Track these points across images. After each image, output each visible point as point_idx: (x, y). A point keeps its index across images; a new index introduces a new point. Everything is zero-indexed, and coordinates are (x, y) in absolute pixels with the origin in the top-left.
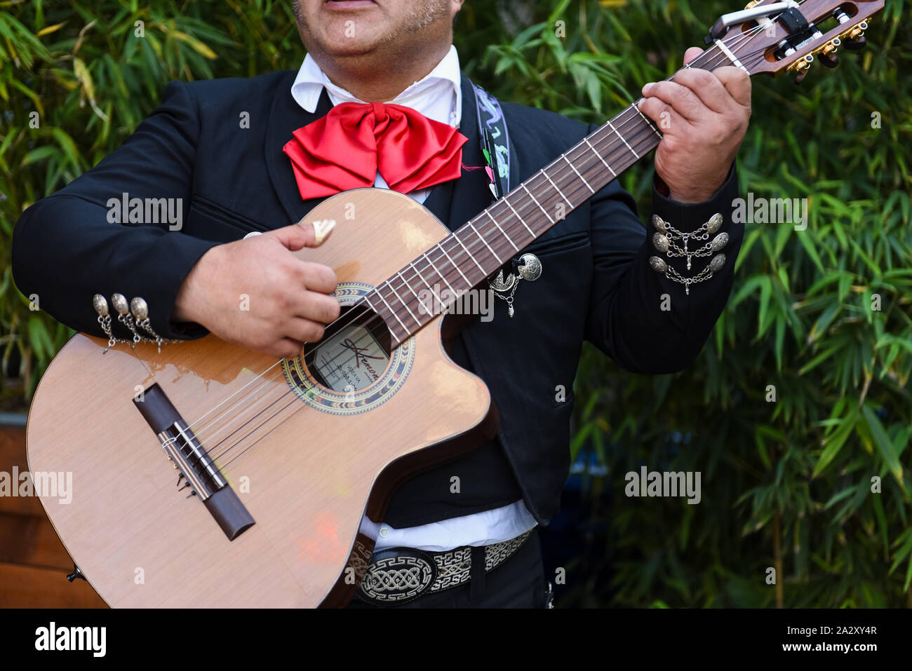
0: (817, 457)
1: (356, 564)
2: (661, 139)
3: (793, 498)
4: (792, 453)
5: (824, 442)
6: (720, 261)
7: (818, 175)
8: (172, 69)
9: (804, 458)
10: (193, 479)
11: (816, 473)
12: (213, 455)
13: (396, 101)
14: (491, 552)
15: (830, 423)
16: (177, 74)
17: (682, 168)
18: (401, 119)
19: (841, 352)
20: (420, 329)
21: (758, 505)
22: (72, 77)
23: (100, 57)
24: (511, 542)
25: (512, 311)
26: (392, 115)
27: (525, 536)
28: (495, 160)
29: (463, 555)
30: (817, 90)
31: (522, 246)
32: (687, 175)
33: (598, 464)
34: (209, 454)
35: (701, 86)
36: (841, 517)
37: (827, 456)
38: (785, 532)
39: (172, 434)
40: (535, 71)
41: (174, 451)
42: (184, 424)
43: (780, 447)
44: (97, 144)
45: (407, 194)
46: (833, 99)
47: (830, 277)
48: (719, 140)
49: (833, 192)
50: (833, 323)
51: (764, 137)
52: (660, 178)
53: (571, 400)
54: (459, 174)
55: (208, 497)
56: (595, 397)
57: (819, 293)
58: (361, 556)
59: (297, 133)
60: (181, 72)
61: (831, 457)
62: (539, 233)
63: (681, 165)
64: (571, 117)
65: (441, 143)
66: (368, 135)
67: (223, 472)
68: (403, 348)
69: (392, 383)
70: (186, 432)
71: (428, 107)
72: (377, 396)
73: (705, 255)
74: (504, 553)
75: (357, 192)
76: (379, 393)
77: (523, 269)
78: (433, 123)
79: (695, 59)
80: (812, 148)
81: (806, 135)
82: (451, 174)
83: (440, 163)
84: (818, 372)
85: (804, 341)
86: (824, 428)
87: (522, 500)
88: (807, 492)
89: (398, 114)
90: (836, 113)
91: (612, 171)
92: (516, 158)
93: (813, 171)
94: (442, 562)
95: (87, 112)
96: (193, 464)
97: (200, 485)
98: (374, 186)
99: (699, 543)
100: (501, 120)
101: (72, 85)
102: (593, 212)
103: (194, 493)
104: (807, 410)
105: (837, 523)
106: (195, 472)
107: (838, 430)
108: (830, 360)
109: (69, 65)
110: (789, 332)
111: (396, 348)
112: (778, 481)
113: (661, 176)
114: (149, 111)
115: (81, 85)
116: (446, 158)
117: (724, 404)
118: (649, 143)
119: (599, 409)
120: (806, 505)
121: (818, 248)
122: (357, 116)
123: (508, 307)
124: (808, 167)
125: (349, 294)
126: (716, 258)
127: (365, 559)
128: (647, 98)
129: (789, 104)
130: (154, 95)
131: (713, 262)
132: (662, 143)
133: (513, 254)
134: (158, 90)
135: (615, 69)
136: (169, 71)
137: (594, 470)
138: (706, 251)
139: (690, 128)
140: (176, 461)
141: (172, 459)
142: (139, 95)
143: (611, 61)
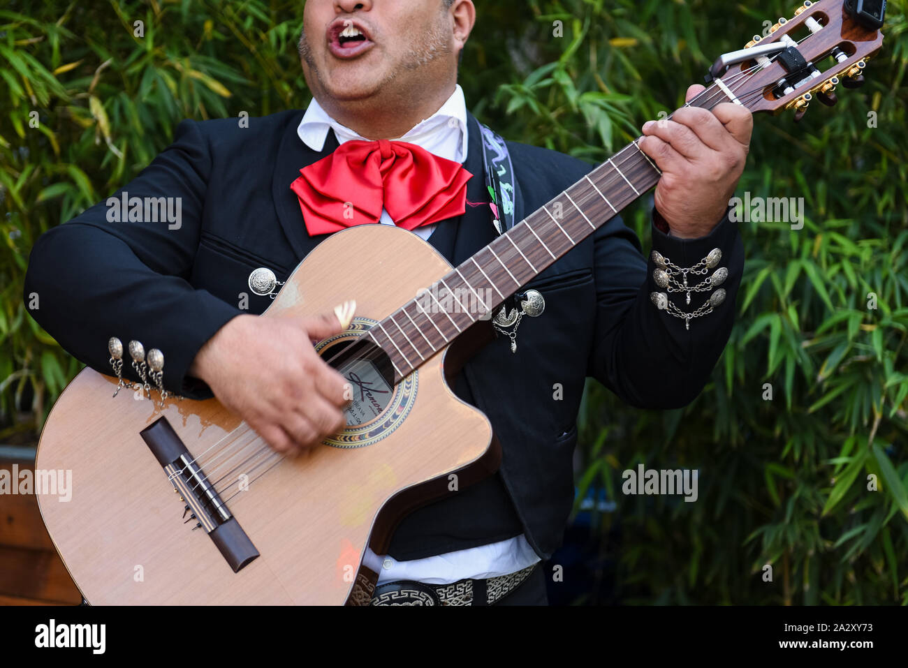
0: (827, 496)
1: (360, 596)
2: (660, 176)
3: (803, 537)
4: (801, 491)
5: (834, 480)
6: (719, 296)
7: (827, 213)
8: (187, 106)
9: (814, 496)
10: (198, 510)
11: (825, 512)
12: (219, 488)
13: (404, 139)
14: (493, 585)
15: (840, 461)
16: (192, 112)
17: (681, 205)
18: (407, 155)
19: (850, 390)
20: (424, 363)
21: (768, 543)
22: (87, 115)
23: (115, 95)
24: (514, 576)
25: (514, 346)
26: (397, 152)
27: (528, 570)
28: (500, 197)
29: (465, 588)
30: (826, 130)
31: (524, 282)
32: (686, 211)
33: (606, 499)
34: (214, 486)
35: (699, 124)
36: (851, 555)
37: (837, 494)
38: (795, 570)
39: (178, 467)
40: (546, 111)
41: (180, 484)
42: (190, 457)
43: (790, 485)
44: (111, 180)
45: (412, 230)
46: (841, 139)
47: (839, 315)
48: (717, 178)
49: (842, 231)
50: (843, 362)
51: (773, 177)
52: (660, 215)
53: (574, 435)
54: (463, 210)
55: (213, 529)
56: (604, 434)
57: (829, 331)
58: (365, 589)
59: (305, 171)
60: (196, 110)
61: (841, 495)
62: (541, 269)
63: (680, 202)
64: (582, 155)
65: (446, 179)
66: (374, 172)
67: (228, 504)
68: (407, 382)
69: (395, 417)
70: (191, 465)
71: (436, 145)
72: (380, 430)
73: (705, 289)
74: (506, 586)
75: (361, 228)
76: (382, 426)
77: (526, 305)
78: (438, 159)
79: (695, 98)
80: (821, 187)
81: (814, 174)
82: (456, 210)
83: (445, 199)
84: (828, 410)
85: (814, 379)
86: (833, 466)
87: (523, 535)
88: (816, 530)
89: (404, 151)
90: (844, 152)
91: (613, 208)
92: (521, 195)
93: (822, 210)
94: (444, 595)
95: (102, 150)
96: (198, 497)
97: (205, 517)
98: (379, 223)
99: (709, 580)
100: (506, 158)
101: (87, 123)
102: (596, 250)
103: (200, 526)
104: (817, 449)
105: (847, 561)
106: (201, 504)
107: (848, 468)
108: (839, 398)
109: (85, 103)
110: (799, 370)
111: (399, 382)
112: (787, 520)
113: (661, 213)
114: (163, 147)
115: (97, 122)
116: (451, 194)
117: (734, 442)
118: (649, 181)
119: (608, 445)
120: (816, 544)
121: (827, 287)
122: (363, 153)
123: (511, 342)
124: (817, 206)
125: (353, 329)
126: (716, 293)
127: (368, 592)
128: (646, 136)
129: (797, 143)
130: (168, 132)
131: (713, 297)
132: (661, 182)
133: (515, 289)
134: (173, 126)
135: (625, 108)
136: (184, 108)
137: (603, 506)
138: (706, 286)
139: (688, 166)
140: (182, 494)
141: (178, 491)
142: (154, 133)
143: (622, 100)
